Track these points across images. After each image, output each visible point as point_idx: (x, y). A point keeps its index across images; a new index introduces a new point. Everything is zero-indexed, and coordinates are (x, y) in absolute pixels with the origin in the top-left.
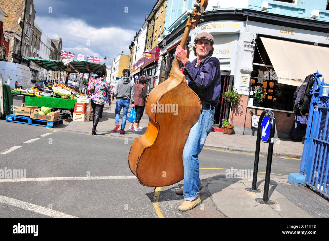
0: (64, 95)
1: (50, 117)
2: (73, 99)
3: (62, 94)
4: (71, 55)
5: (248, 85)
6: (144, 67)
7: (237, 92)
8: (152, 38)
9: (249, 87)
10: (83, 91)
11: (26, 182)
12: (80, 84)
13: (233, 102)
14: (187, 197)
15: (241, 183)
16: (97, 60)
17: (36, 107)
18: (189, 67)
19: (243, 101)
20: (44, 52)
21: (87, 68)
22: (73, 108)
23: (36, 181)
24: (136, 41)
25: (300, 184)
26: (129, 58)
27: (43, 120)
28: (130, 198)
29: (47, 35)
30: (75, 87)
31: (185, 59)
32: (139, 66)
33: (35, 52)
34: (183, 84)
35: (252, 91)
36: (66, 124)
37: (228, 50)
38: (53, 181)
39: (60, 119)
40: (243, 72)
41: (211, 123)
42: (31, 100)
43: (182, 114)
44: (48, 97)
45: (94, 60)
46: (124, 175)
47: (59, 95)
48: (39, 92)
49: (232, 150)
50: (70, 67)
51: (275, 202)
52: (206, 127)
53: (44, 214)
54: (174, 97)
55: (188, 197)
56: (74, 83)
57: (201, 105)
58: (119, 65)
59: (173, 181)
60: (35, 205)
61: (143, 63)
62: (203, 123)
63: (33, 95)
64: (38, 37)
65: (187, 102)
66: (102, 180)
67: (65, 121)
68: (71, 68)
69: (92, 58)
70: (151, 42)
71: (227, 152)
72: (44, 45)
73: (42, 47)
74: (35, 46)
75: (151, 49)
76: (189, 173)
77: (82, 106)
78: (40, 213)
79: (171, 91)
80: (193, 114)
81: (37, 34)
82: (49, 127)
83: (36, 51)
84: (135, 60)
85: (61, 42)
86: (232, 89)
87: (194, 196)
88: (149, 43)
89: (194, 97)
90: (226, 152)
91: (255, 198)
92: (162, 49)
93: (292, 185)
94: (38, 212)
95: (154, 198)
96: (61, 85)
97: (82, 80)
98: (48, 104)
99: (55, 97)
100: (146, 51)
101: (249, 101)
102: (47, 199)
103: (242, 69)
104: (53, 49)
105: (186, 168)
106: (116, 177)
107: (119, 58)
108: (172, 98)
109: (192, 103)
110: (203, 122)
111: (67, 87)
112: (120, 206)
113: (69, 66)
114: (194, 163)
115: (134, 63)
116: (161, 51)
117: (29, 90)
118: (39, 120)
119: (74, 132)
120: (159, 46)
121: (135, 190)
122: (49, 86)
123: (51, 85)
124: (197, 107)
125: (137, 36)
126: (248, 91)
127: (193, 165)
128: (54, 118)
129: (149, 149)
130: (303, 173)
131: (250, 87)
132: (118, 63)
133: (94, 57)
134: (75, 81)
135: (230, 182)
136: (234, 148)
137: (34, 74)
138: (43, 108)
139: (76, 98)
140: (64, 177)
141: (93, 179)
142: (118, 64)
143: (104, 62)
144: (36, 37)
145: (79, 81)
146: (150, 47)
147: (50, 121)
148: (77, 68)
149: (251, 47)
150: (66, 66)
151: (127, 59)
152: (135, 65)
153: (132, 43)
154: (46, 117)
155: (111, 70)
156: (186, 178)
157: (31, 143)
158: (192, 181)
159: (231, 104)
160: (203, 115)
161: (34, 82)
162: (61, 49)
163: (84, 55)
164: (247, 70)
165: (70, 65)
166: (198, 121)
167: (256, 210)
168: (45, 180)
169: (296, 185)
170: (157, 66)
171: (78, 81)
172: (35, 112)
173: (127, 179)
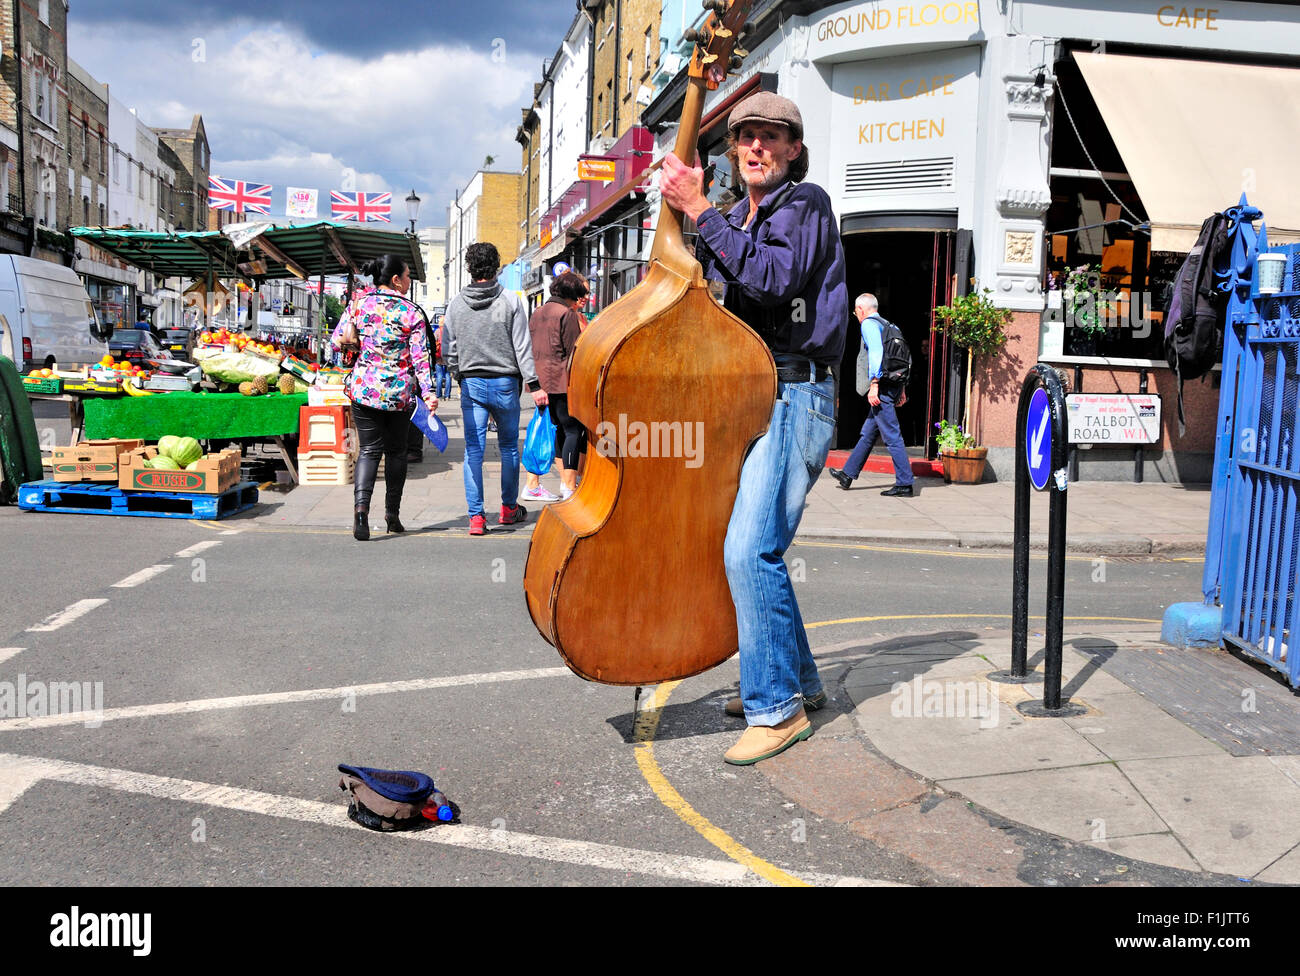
0: (251, 381)
1: (202, 475)
2: (292, 393)
3: (240, 377)
4: (257, 195)
5: (1036, 265)
6: (592, 223)
7: (989, 302)
8: (614, 84)
9: (1039, 273)
10: (328, 356)
11: (154, 717)
12: (309, 324)
13: (976, 344)
14: (755, 714)
15: (978, 656)
16: (376, 209)
17: (138, 440)
18: (714, 228)
19: (1018, 337)
20: (129, 190)
21: (337, 253)
22: (292, 431)
23: (188, 713)
24: (547, 107)
25: (1202, 642)
26: (520, 184)
27: (175, 493)
28: (546, 739)
29: (133, 111)
30: (293, 341)
31: (697, 202)
32: (569, 219)
33: (90, 197)
34: (694, 293)
35: (1057, 289)
36: (273, 502)
37: (941, 121)
38: (255, 707)
39: (246, 484)
40: (1008, 210)
41: (821, 429)
42: (109, 413)
43: (703, 404)
44: (180, 395)
45: (362, 209)
46: (524, 667)
47: (225, 383)
48: (141, 378)
49: (974, 547)
50: (262, 255)
51: (1088, 707)
52: (802, 447)
53: (240, 808)
54: (665, 344)
55: (760, 713)
56: (285, 321)
57: (775, 368)
58: (478, 220)
59: (698, 661)
60: (203, 786)
61: (584, 204)
62: (789, 435)
63: (114, 390)
64: (92, 123)
65: (715, 361)
66: (438, 690)
67: (268, 489)
68: (267, 257)
69: (355, 200)
70: (613, 106)
71: (952, 554)
72: (126, 160)
73: (120, 171)
74: (85, 165)
75: (615, 140)
76: (756, 623)
77: (332, 419)
78: (224, 806)
79: (652, 323)
80: (747, 403)
81: (87, 110)
82: (204, 518)
83: (95, 190)
84: (550, 191)
85: (201, 139)
86: (969, 289)
87: (782, 708)
88: (603, 109)
89: (741, 339)
90: (950, 557)
91: (1015, 702)
92: (660, 134)
93: (1173, 648)
94: (219, 803)
95: (638, 733)
96: (233, 338)
97: (321, 305)
98: (184, 425)
99: (211, 390)
100: (591, 153)
101: (1046, 337)
102: (243, 763)
103: (1003, 198)
104: (172, 176)
105: (740, 603)
106: (493, 677)
107: (476, 188)
108: (659, 348)
109: (739, 364)
110: (788, 428)
111: (259, 346)
112: (510, 764)
113: (257, 253)
114: (770, 583)
115: (547, 208)
116: (656, 144)
117: (93, 373)
118: (157, 495)
119: (309, 531)
120: (646, 124)
121: (566, 714)
122: (173, 348)
123: (182, 340)
124: (757, 378)
125: (548, 83)
126: (1036, 290)
127: (768, 591)
128: (222, 479)
129: (590, 540)
130: (1216, 598)
131: (1047, 275)
132: (476, 211)
133: (361, 195)
134: (289, 312)
135: (934, 658)
136: (984, 538)
137: (96, 295)
138: (167, 442)
139: (304, 386)
140: (292, 690)
141: (404, 689)
142: (475, 218)
143: (410, 215)
144: (86, 124)
145: (306, 312)
146: (611, 127)
147: (204, 495)
148: (290, 257)
149: (1038, 101)
150: (242, 252)
151: (513, 192)
152: (549, 218)
153: (530, 115)
154: (184, 479)
155: (444, 248)
156: (746, 642)
157: (140, 586)
158: (769, 650)
159: (970, 355)
160: (787, 405)
161: (104, 333)
162: (206, 170)
163: (316, 191)
164: (1026, 201)
165: (262, 246)
166: (770, 427)
167: (1010, 740)
168: (222, 707)
169: (1188, 648)
170: (644, 214)
171: (298, 313)
172: (133, 460)
173: (535, 679)
